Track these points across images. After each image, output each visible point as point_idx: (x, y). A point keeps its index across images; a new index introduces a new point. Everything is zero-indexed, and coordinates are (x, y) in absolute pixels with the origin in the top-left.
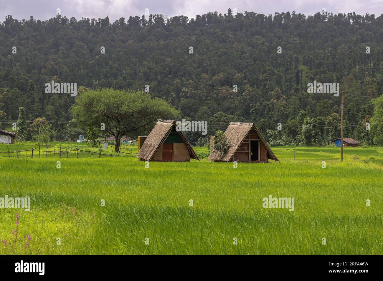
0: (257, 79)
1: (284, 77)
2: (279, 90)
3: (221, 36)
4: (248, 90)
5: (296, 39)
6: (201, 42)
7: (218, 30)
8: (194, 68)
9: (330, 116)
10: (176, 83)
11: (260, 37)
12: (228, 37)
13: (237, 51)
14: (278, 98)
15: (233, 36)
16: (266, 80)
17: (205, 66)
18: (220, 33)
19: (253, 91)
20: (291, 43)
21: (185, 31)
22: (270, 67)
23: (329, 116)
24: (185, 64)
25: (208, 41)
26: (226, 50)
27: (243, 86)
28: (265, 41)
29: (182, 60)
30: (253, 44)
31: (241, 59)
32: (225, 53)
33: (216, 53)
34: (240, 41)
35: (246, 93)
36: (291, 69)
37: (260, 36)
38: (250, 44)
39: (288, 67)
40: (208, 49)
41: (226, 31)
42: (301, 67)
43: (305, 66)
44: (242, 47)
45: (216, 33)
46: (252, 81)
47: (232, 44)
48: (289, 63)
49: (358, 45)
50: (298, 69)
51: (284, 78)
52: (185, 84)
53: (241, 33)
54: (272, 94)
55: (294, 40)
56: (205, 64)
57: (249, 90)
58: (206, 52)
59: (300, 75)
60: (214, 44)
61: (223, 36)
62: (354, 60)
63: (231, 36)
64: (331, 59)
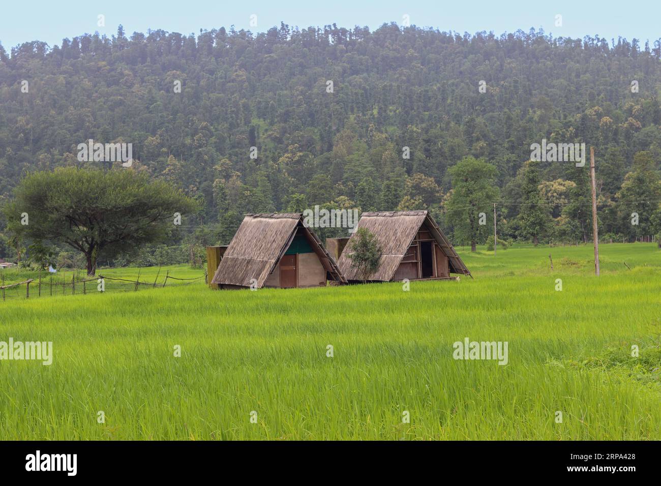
0: (184, 145)
1: (228, 139)
2: (228, 162)
3: (109, 73)
4: (172, 165)
5: (241, 73)
6: (76, 86)
7: (104, 63)
8: (69, 131)
9: (334, 201)
10: (42, 159)
11: (178, 73)
12: (122, 74)
13: (140, 99)
14: (227, 177)
15: (131, 73)
16: (200, 147)
17: (88, 127)
18: (106, 68)
19: (182, 166)
20: (233, 81)
21: (43, 67)
22: (204, 124)
23: (332, 202)
24: (52, 124)
25: (87, 83)
26: (121, 98)
27: (161, 159)
28: (187, 80)
29: (47, 119)
30: (166, 85)
31: (150, 112)
32: (121, 103)
33: (104, 103)
34: (143, 81)
35: (169, 170)
36: (238, 125)
37: (177, 71)
38: (161, 85)
39: (234, 122)
40: (89, 96)
41: (116, 64)
42: (255, 121)
43: (262, 120)
44: (150, 91)
45: (99, 68)
46: (175, 149)
47: (130, 87)
48: (234, 115)
49: (347, 80)
50: (250, 125)
51: (228, 141)
52: (58, 160)
53: (145, 67)
54: (216, 169)
55: (238, 76)
56: (88, 124)
57: (174, 165)
58: (87, 103)
59: (256, 135)
60: (99, 88)
61: (113, 73)
62: (344, 104)
63: (127, 72)
64: (305, 105)
